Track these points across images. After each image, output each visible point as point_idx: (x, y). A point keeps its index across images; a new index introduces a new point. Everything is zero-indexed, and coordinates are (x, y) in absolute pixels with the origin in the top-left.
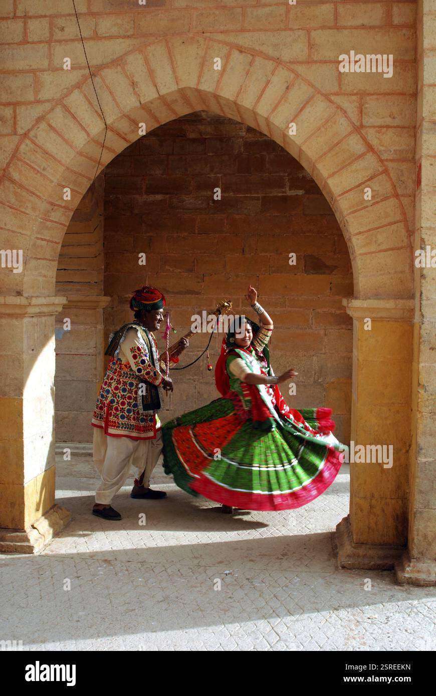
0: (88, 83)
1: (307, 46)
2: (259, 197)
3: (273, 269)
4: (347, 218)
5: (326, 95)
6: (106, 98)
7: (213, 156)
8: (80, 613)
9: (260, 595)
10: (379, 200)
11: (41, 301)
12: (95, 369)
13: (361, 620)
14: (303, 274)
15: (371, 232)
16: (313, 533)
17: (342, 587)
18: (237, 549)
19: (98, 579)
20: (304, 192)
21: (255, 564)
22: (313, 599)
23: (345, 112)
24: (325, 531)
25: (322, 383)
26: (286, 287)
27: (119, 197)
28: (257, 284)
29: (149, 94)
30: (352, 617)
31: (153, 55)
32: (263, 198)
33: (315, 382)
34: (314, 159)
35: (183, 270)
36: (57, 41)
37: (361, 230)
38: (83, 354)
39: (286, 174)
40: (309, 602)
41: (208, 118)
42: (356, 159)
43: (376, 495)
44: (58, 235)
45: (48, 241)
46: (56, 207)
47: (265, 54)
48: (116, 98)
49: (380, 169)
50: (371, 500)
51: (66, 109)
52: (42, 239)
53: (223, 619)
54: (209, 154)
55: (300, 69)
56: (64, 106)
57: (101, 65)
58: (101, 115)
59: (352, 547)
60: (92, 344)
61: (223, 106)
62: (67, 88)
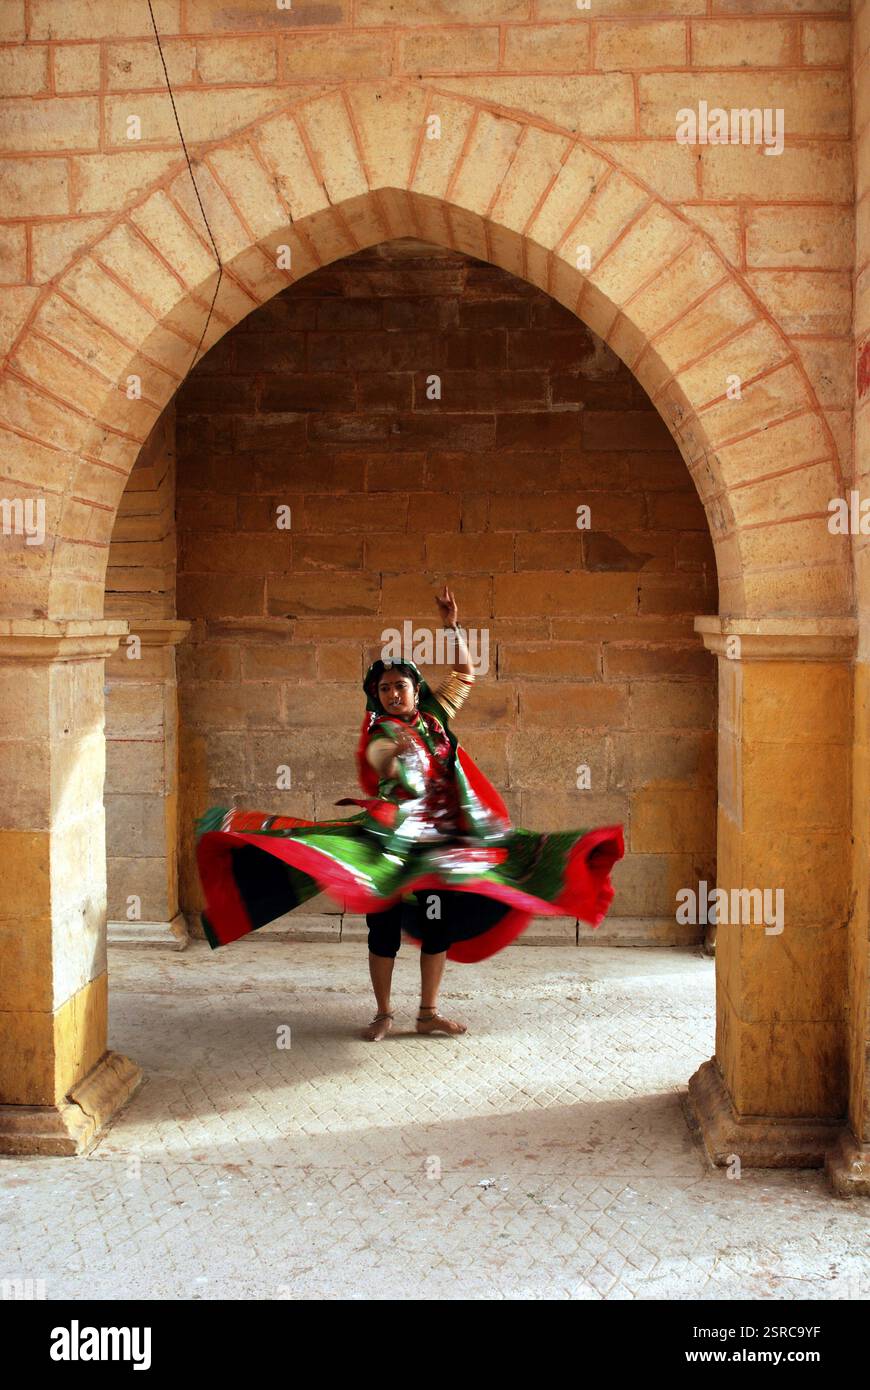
0: (181, 179)
1: (633, 106)
2: (492, 416)
3: (523, 561)
4: (717, 454)
5: (672, 205)
6: (220, 209)
7: (397, 334)
8: (199, 1280)
9: (563, 1229)
10: (780, 416)
11: (84, 629)
12: (163, 769)
13: (780, 1274)
14: (582, 571)
15: (766, 482)
16: (641, 1096)
17: (727, 1205)
18: (496, 1133)
19: (220, 1205)
20: (582, 406)
21: (538, 1164)
22: (673, 1234)
23: (712, 239)
24: (665, 1092)
25: (624, 790)
26: (549, 596)
27: (207, 418)
28: (490, 593)
29: (309, 202)
30: (759, 1269)
31: (317, 121)
32: (501, 418)
33: (609, 789)
34: (648, 335)
35: (339, 566)
36: (114, 93)
37: (748, 478)
38: (138, 738)
39: (547, 371)
40: (666, 1238)
41: (389, 256)
42: (732, 336)
43: (783, 1014)
44: (111, 493)
45: (95, 505)
46: (112, 435)
47: (546, 120)
48: (242, 209)
49: (784, 355)
50: (773, 1025)
51: (138, 234)
52: (84, 502)
53: (498, 1282)
54: (390, 330)
55: (620, 153)
56: (133, 226)
57: (210, 142)
58: (211, 246)
59: (735, 1122)
60: (156, 717)
61: (455, 228)
62: (138, 190)
